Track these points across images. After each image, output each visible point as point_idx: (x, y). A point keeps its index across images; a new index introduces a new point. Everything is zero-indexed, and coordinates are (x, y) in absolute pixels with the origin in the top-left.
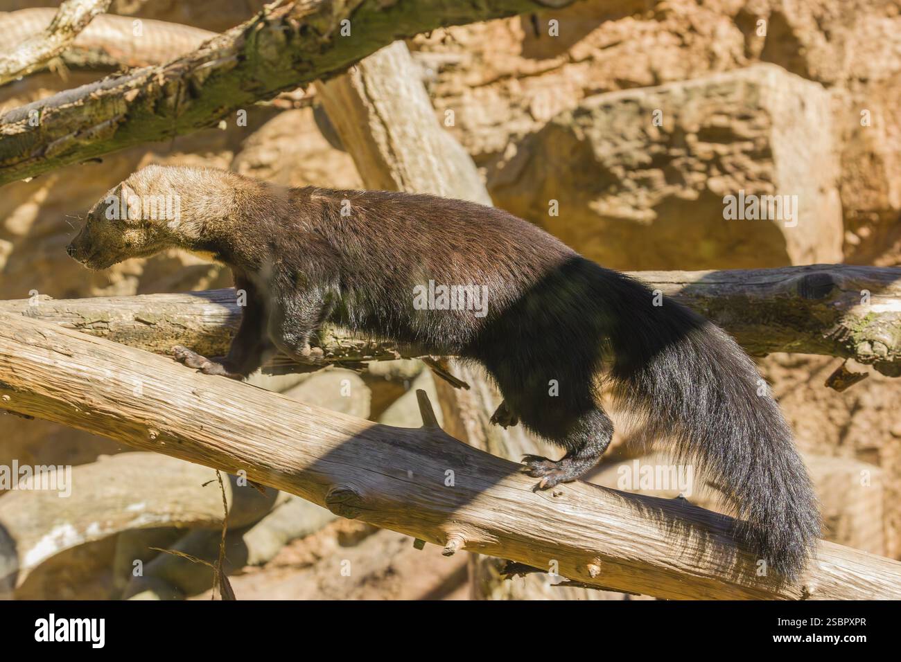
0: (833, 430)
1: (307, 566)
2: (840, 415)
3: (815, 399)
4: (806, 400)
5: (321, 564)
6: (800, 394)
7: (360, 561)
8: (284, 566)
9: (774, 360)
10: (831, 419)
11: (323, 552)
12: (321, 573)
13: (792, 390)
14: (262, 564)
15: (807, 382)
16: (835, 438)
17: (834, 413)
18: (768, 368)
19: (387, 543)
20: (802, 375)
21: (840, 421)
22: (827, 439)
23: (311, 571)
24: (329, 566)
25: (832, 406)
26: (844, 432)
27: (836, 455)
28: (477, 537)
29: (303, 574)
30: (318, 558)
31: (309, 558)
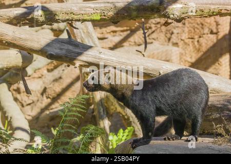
0: (167, 39)
1: (40, 77)
2: (169, 35)
3: (162, 32)
4: (160, 32)
5: (43, 77)
6: (158, 30)
7: (53, 76)
8: (34, 78)
9: (152, 22)
10: (166, 37)
11: (43, 74)
12: (43, 79)
13: (156, 30)
14: (29, 76)
15: (160, 28)
16: (167, 41)
17: (167, 35)
18: (150, 24)
19: (59, 71)
20: (159, 26)
21: (168, 37)
22: (166, 41)
23: (41, 79)
24: (45, 77)
25: (166, 33)
26: (169, 39)
27: (168, 45)
28: (82, 63)
29: (39, 79)
30: (42, 75)
31: (40, 76)
